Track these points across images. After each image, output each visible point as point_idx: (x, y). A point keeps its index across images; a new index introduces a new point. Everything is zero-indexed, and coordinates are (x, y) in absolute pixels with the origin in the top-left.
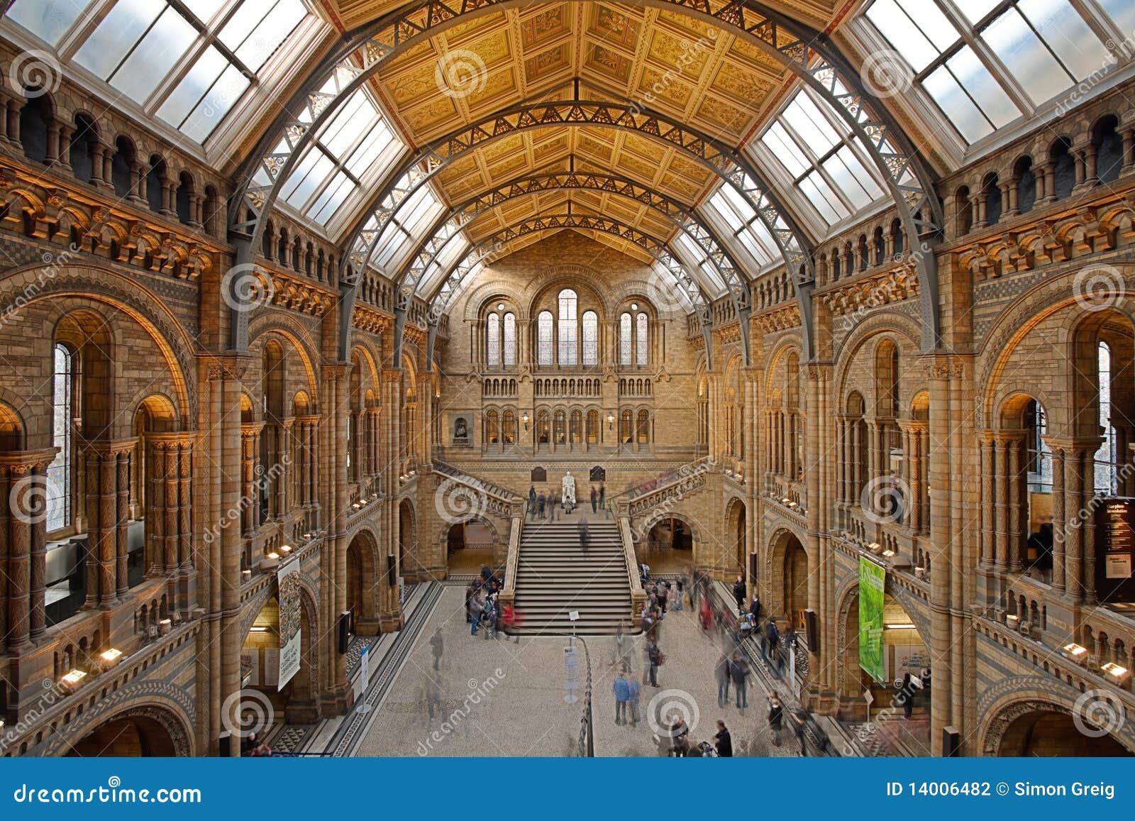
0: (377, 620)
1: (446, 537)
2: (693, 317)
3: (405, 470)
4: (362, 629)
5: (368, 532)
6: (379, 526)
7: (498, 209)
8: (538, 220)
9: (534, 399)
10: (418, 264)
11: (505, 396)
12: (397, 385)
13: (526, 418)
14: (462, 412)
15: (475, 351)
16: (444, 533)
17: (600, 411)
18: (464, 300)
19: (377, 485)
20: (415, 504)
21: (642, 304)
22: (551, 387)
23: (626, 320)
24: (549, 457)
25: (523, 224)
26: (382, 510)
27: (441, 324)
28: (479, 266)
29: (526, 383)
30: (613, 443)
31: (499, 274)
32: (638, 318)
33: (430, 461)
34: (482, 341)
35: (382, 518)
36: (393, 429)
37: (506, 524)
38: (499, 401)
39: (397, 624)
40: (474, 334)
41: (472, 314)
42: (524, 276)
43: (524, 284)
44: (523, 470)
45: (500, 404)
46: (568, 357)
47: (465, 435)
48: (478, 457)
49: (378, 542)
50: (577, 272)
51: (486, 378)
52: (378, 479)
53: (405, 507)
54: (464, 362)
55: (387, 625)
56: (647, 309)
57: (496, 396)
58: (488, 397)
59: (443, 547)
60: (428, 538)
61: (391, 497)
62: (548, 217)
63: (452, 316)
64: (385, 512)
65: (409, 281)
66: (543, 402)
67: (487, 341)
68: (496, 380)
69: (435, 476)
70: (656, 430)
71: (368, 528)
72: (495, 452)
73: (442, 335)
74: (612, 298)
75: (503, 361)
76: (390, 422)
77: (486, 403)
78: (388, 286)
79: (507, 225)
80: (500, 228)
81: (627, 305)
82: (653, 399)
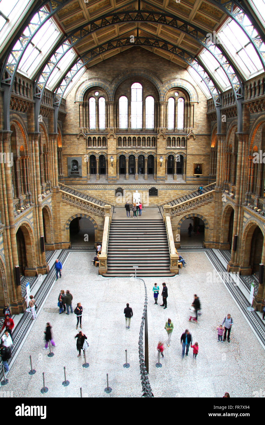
0: (35, 269)
1: (68, 227)
2: (210, 101)
3: (44, 190)
4: (28, 273)
5: (27, 225)
6: (32, 221)
7: (94, 35)
8: (119, 40)
9: (117, 149)
10: (46, 69)
11: (99, 147)
12: (37, 143)
13: (112, 160)
14: (75, 156)
15: (81, 120)
16: (67, 224)
17: (155, 156)
18: (75, 89)
19: (29, 199)
20: (51, 208)
21: (181, 92)
22: (127, 142)
23: (171, 102)
24: (125, 182)
25: (109, 43)
26: (33, 212)
27: (61, 105)
28: (83, 69)
29: (112, 139)
30: (162, 174)
31: (95, 74)
32: (179, 101)
33: (58, 185)
34: (86, 114)
35: (33, 217)
36: (36, 168)
37: (101, 219)
38: (97, 150)
39: (46, 271)
40: (81, 110)
41: (79, 97)
42: (110, 75)
43: (110, 79)
44: (111, 190)
45: (97, 152)
46: (136, 124)
47: (77, 170)
48: (85, 182)
49: (32, 230)
50: (142, 73)
51: (88, 136)
52: (29, 196)
53: (45, 211)
54: (75, 127)
55: (40, 271)
56: (183, 95)
57: (95, 147)
58: (90, 147)
59: (67, 232)
60: (59, 227)
61: (37, 206)
62: (124, 39)
63: (68, 100)
64: (35, 213)
65: (41, 80)
66: (122, 150)
67: (89, 114)
68: (94, 138)
69: (61, 194)
70: (187, 167)
71: (27, 222)
72: (93, 179)
73: (62, 111)
74: (164, 89)
75: (98, 127)
76: (34, 164)
77: (89, 151)
78: (29, 84)
79: (100, 44)
80: (96, 46)
81: (172, 93)
82: (186, 149)
